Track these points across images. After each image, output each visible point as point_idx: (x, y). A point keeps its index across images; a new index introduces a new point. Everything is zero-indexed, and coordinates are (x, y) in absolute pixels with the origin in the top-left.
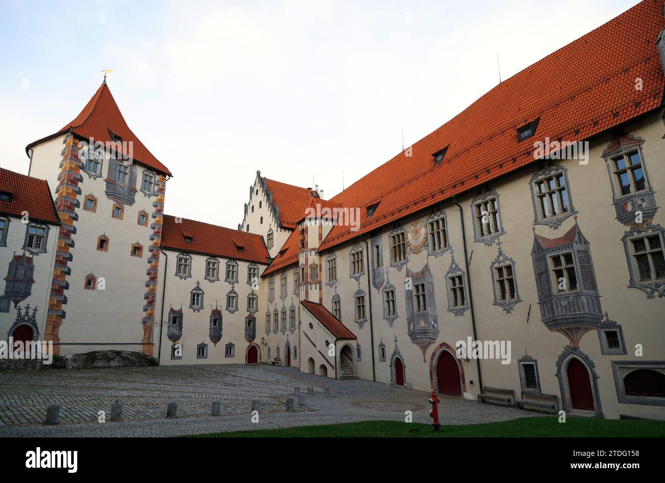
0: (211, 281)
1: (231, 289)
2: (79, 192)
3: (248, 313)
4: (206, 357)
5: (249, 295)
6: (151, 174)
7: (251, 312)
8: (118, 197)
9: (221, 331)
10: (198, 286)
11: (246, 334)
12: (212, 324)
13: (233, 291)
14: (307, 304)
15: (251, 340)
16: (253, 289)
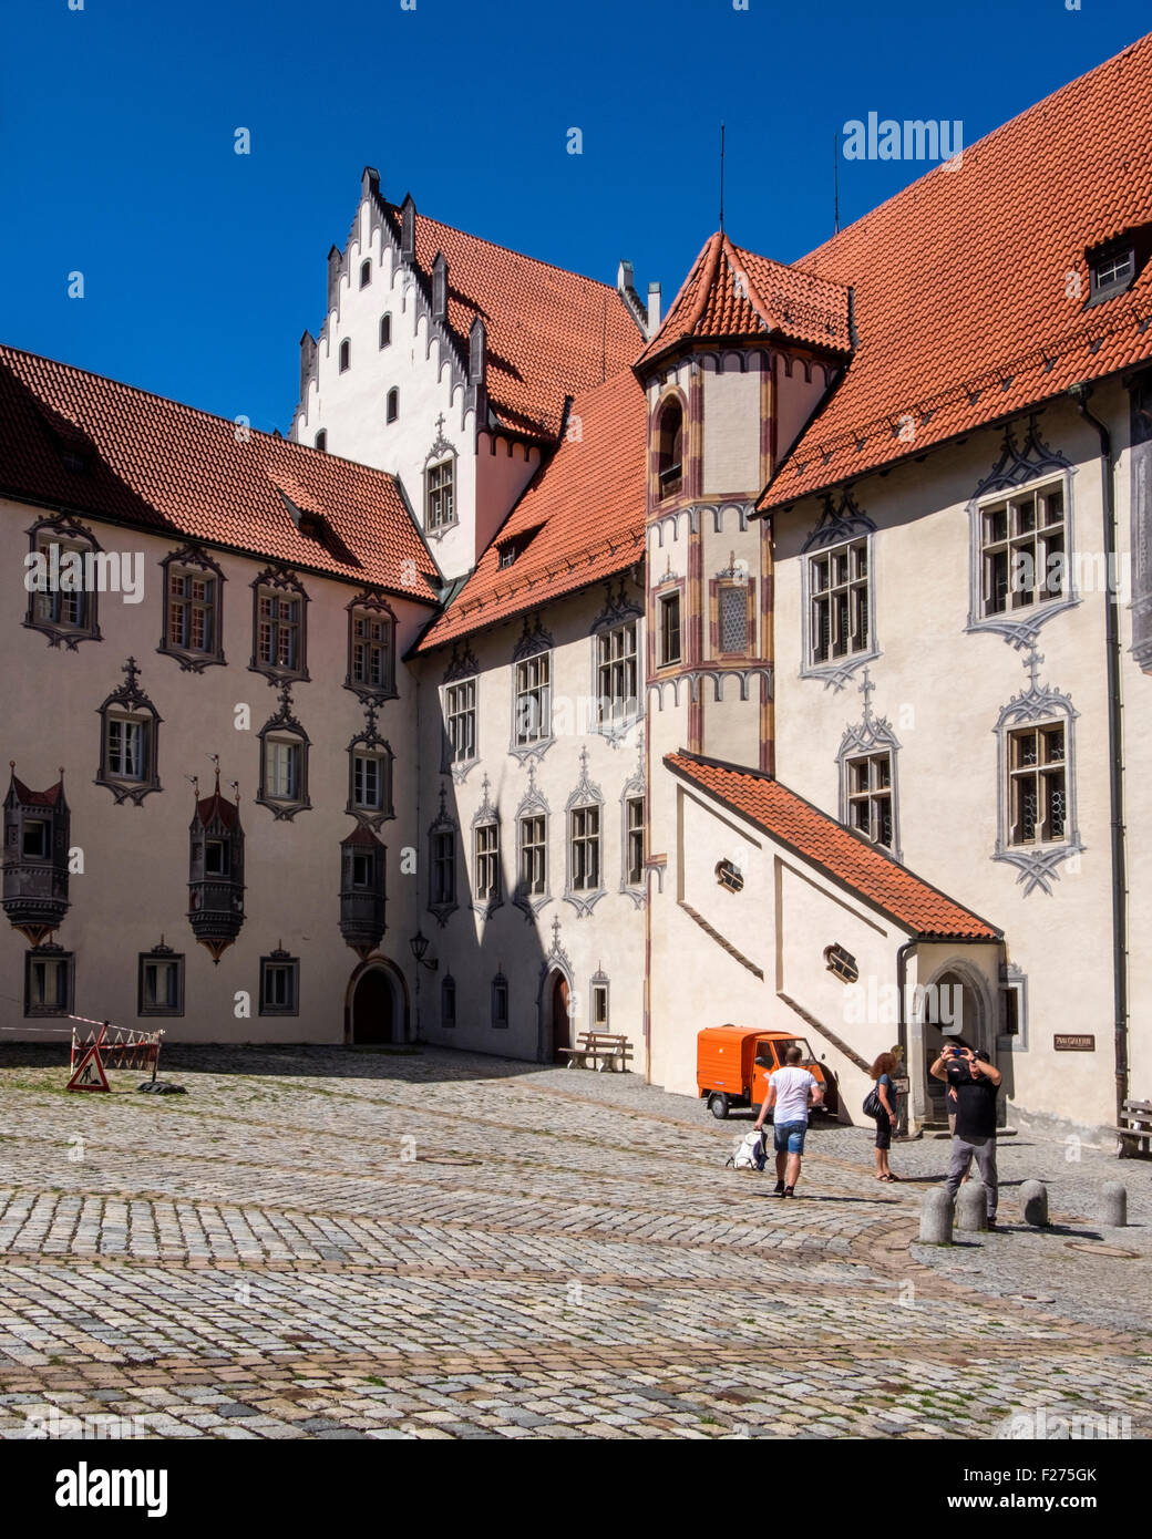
0: (187, 665)
1: (277, 708)
3: (351, 824)
4: (173, 1010)
5: (356, 740)
7: (365, 818)
9: (241, 898)
10: (132, 683)
11: (344, 917)
12: (201, 863)
13: (284, 721)
14: (694, 767)
15: (368, 943)
16: (371, 715)
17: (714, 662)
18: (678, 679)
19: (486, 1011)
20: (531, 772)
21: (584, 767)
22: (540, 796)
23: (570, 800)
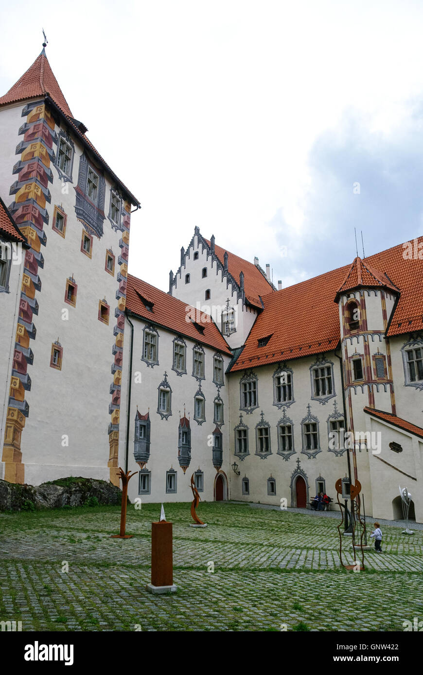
0: (178, 374)
1: (198, 388)
2: (48, 198)
3: (215, 426)
4: (174, 491)
5: (215, 399)
6: (118, 197)
7: (217, 424)
8: (87, 220)
9: (190, 452)
10: (165, 380)
11: (214, 458)
12: (181, 440)
13: (199, 393)
15: (219, 466)
16: (218, 391)
17: (376, 380)
18: (363, 385)
19: (265, 489)
20: (284, 411)
21: (309, 410)
22: (289, 419)
23: (303, 421)
